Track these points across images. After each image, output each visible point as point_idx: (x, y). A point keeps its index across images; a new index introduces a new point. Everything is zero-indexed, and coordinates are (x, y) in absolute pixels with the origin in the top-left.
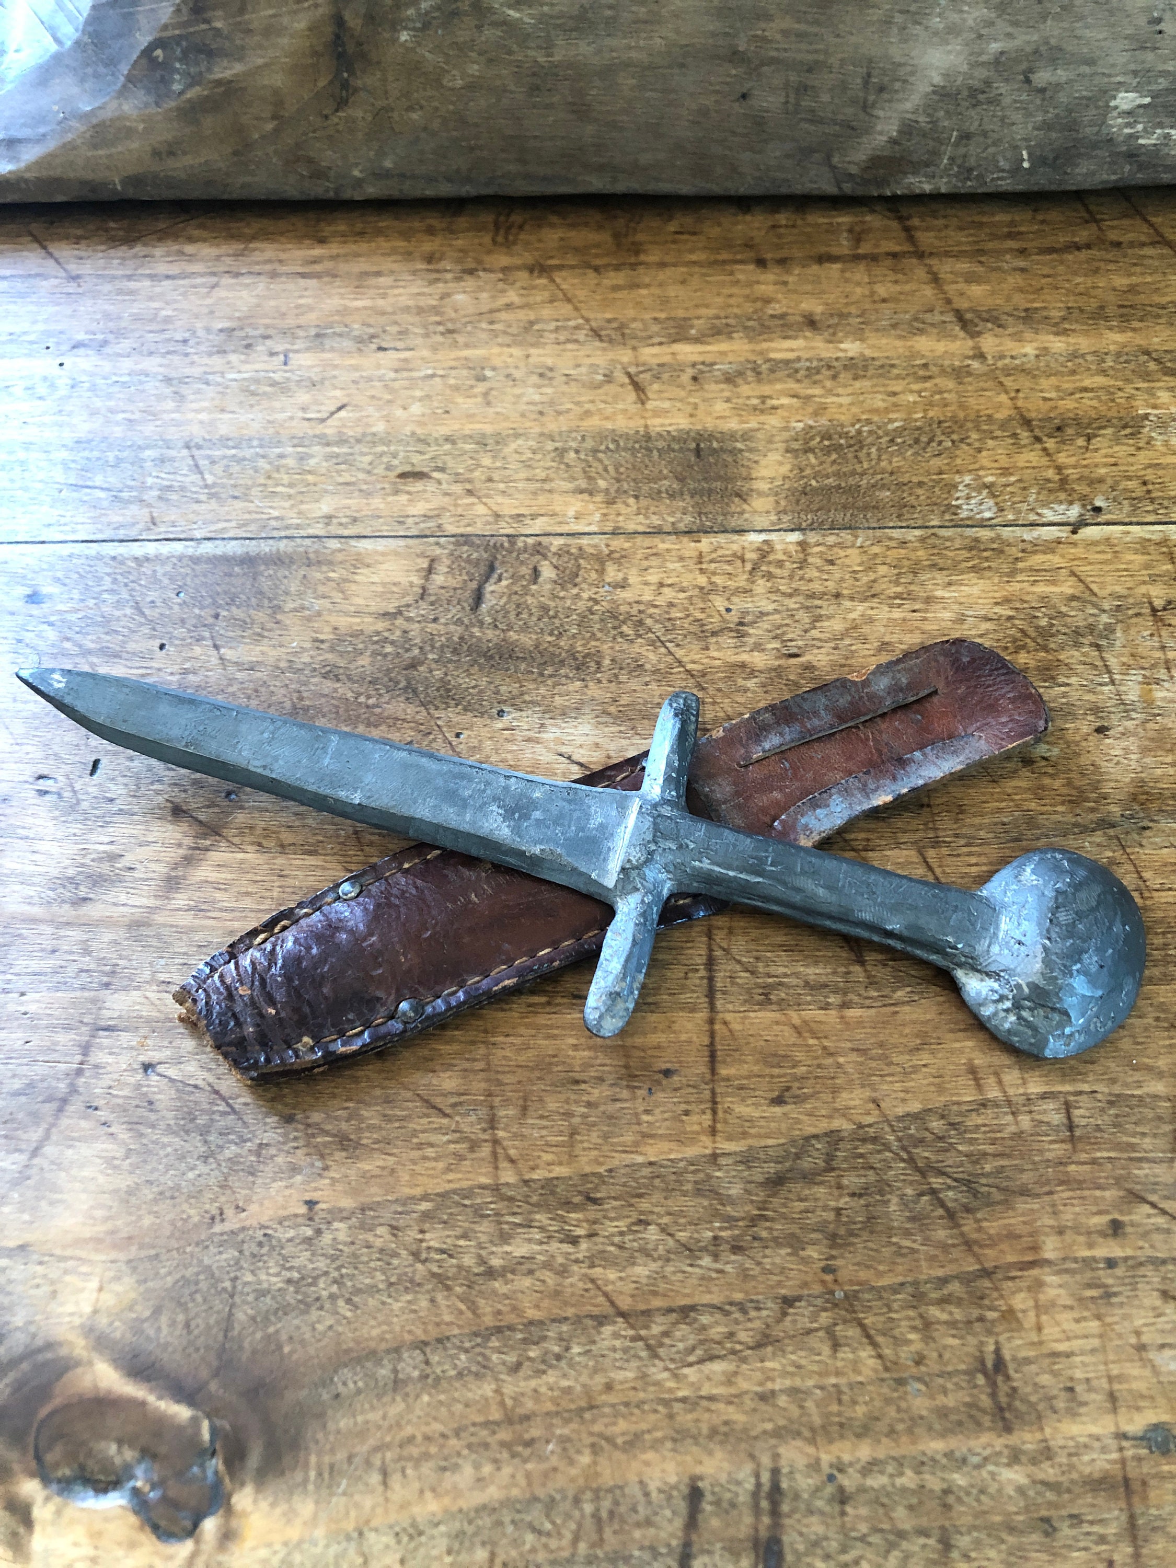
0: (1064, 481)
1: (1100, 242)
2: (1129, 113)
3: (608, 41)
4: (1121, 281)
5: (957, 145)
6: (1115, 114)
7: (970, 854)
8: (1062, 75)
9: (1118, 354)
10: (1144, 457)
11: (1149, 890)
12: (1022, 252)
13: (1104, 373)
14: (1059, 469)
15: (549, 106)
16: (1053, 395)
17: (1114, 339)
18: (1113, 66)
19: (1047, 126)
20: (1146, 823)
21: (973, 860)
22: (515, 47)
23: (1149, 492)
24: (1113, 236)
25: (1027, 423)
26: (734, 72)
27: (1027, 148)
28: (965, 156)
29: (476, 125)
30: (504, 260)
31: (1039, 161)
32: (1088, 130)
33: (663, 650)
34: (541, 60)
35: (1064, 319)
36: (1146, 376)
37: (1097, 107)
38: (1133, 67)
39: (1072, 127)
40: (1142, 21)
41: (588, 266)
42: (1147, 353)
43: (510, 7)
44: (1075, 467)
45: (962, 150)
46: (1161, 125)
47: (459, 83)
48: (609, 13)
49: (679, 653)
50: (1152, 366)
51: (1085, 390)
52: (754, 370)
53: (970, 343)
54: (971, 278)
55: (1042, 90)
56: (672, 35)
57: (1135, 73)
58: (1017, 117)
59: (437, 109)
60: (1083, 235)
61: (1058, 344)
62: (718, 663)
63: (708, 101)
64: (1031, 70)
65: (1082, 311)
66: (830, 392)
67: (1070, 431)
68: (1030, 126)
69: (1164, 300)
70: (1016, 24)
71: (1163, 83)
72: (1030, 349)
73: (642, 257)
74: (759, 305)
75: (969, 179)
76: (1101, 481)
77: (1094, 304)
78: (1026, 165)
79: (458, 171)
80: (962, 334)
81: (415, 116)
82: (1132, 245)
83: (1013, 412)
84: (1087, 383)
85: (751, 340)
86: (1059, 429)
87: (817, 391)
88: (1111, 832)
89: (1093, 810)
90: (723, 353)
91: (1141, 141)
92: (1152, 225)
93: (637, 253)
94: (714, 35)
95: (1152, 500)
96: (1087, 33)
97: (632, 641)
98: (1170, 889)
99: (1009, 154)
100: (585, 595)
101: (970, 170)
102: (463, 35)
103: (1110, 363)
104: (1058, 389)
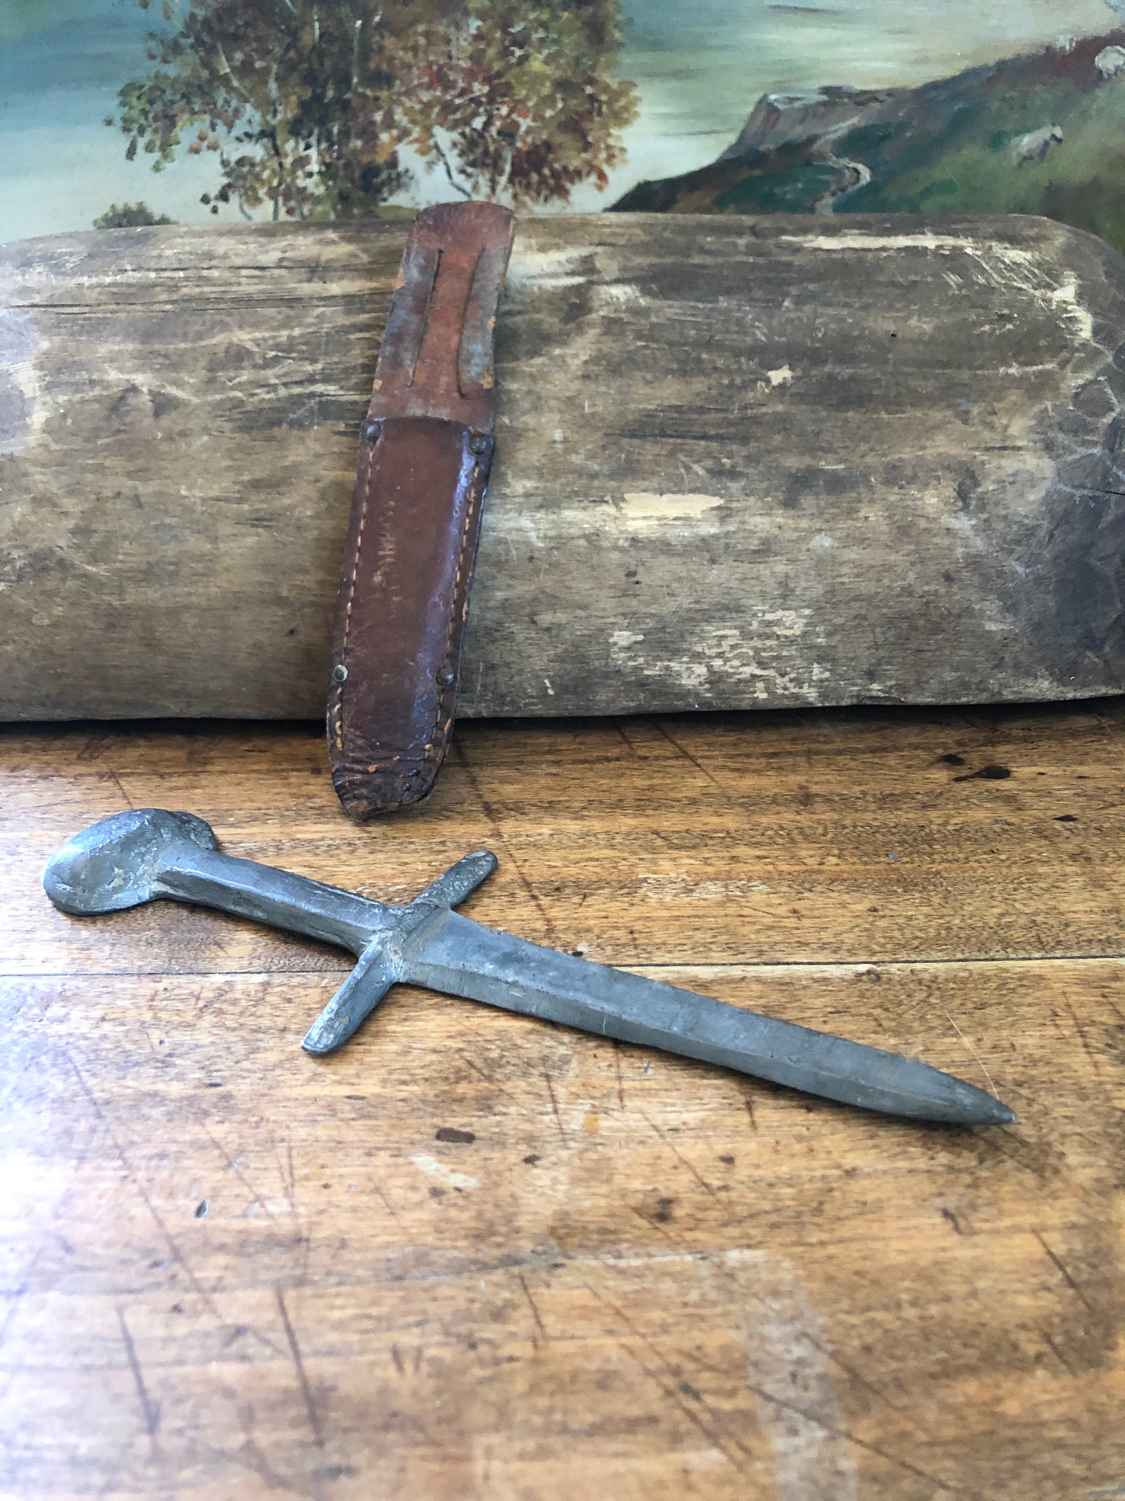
0: (550, 931)
1: (630, 756)
2: (628, 648)
3: (171, 589)
4: (640, 783)
5: (485, 674)
6: (616, 649)
7: (338, 1295)
8: (561, 617)
9: (629, 834)
10: (635, 912)
11: (547, 1338)
12: (557, 763)
13: (612, 847)
14: (548, 921)
15: (122, 641)
16: (559, 864)
17: (627, 822)
18: (604, 610)
19: (559, 659)
20: (560, 1260)
21: (339, 1301)
22: (93, 594)
23: (635, 939)
24: (641, 753)
25: (527, 885)
26: (281, 613)
27: (548, 677)
28: (495, 683)
29: (62, 656)
30: (81, 769)
31: (562, 689)
32: (597, 663)
33: (74, 1079)
34: (116, 603)
35: (584, 808)
36: (653, 850)
37: (599, 643)
38: (621, 610)
39: (582, 659)
40: (621, 574)
41: (155, 773)
42: (657, 833)
43: (89, 564)
44: (564, 919)
45: (491, 680)
46: (658, 658)
47: (46, 621)
48: (172, 568)
49: (91, 1082)
50: (659, 842)
51: (591, 859)
52: (277, 847)
53: (491, 826)
54: (503, 781)
55: (548, 630)
56: (225, 585)
57: (624, 615)
58: (532, 650)
59: (27, 642)
60: (615, 752)
61: (573, 826)
62: (129, 1091)
63: (262, 637)
64: (535, 614)
65: (601, 802)
66: (343, 863)
67: (567, 891)
68: (545, 659)
69: (680, 796)
70: (513, 577)
71: (651, 623)
72: (546, 830)
73: (209, 768)
74: (302, 800)
75: (504, 704)
76: (588, 930)
77: (614, 798)
78: (551, 692)
79: (48, 696)
80: (485, 819)
81: (9, 648)
82: (657, 758)
83: (516, 877)
84: (595, 854)
85: (283, 824)
86: (558, 889)
87: (331, 863)
88: (515, 1270)
89: (499, 1245)
90: (254, 835)
91: (646, 672)
92: (677, 745)
93: (205, 764)
94: (260, 584)
95: (636, 947)
96: (574, 584)
97: (46, 1071)
98: (573, 1338)
99: (533, 683)
100: (16, 1029)
101: (503, 696)
102: (50, 585)
103: (618, 839)
104: (565, 859)
